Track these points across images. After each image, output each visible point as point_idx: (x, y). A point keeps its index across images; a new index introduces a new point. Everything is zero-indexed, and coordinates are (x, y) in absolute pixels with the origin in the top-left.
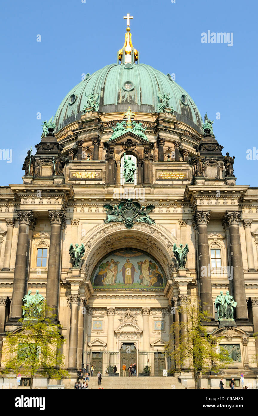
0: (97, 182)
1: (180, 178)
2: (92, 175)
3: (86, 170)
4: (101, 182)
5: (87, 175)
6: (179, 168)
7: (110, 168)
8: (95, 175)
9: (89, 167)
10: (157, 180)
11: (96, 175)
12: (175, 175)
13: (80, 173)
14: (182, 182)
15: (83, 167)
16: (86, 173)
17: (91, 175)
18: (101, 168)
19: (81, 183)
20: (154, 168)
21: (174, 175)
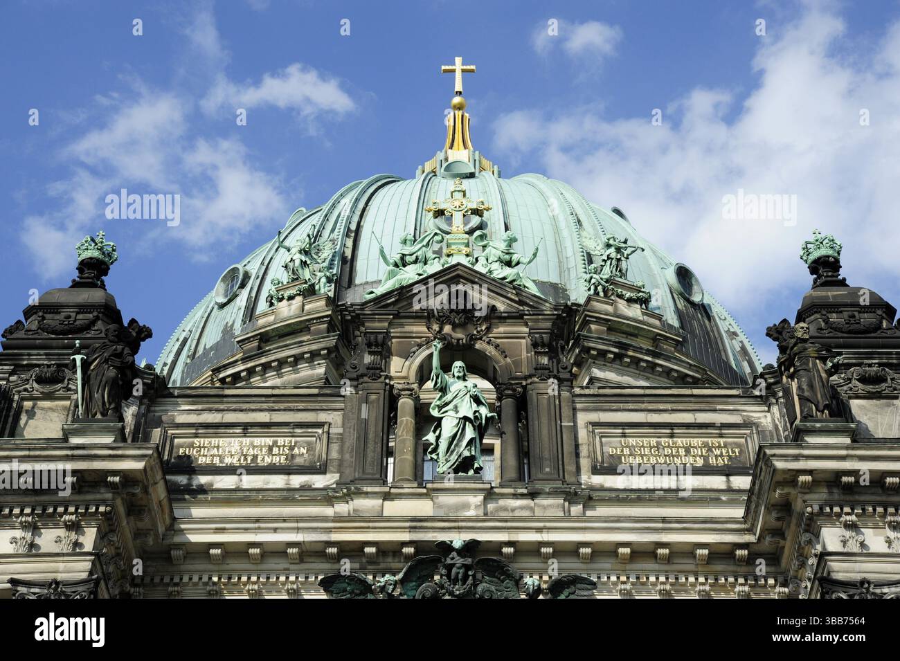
0: (297, 481)
1: (712, 461)
2: (275, 450)
3: (246, 427)
4: (319, 481)
5: (251, 452)
6: (703, 418)
7: (364, 415)
8: (291, 448)
9: (263, 417)
10: (596, 471)
11: (296, 451)
12: (687, 451)
13: (214, 441)
14: (724, 478)
15: (230, 417)
16: (246, 441)
17: (270, 449)
18: (322, 417)
19: (217, 486)
20: (583, 418)
21: (682, 452)
